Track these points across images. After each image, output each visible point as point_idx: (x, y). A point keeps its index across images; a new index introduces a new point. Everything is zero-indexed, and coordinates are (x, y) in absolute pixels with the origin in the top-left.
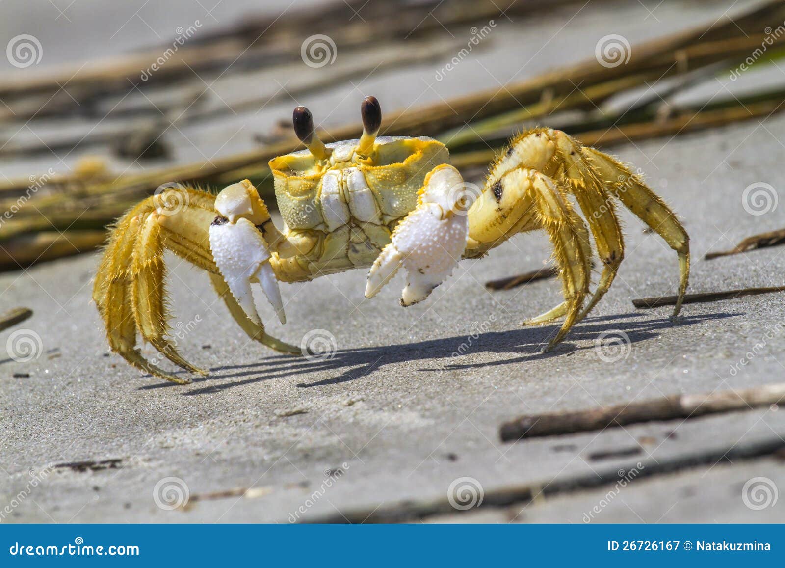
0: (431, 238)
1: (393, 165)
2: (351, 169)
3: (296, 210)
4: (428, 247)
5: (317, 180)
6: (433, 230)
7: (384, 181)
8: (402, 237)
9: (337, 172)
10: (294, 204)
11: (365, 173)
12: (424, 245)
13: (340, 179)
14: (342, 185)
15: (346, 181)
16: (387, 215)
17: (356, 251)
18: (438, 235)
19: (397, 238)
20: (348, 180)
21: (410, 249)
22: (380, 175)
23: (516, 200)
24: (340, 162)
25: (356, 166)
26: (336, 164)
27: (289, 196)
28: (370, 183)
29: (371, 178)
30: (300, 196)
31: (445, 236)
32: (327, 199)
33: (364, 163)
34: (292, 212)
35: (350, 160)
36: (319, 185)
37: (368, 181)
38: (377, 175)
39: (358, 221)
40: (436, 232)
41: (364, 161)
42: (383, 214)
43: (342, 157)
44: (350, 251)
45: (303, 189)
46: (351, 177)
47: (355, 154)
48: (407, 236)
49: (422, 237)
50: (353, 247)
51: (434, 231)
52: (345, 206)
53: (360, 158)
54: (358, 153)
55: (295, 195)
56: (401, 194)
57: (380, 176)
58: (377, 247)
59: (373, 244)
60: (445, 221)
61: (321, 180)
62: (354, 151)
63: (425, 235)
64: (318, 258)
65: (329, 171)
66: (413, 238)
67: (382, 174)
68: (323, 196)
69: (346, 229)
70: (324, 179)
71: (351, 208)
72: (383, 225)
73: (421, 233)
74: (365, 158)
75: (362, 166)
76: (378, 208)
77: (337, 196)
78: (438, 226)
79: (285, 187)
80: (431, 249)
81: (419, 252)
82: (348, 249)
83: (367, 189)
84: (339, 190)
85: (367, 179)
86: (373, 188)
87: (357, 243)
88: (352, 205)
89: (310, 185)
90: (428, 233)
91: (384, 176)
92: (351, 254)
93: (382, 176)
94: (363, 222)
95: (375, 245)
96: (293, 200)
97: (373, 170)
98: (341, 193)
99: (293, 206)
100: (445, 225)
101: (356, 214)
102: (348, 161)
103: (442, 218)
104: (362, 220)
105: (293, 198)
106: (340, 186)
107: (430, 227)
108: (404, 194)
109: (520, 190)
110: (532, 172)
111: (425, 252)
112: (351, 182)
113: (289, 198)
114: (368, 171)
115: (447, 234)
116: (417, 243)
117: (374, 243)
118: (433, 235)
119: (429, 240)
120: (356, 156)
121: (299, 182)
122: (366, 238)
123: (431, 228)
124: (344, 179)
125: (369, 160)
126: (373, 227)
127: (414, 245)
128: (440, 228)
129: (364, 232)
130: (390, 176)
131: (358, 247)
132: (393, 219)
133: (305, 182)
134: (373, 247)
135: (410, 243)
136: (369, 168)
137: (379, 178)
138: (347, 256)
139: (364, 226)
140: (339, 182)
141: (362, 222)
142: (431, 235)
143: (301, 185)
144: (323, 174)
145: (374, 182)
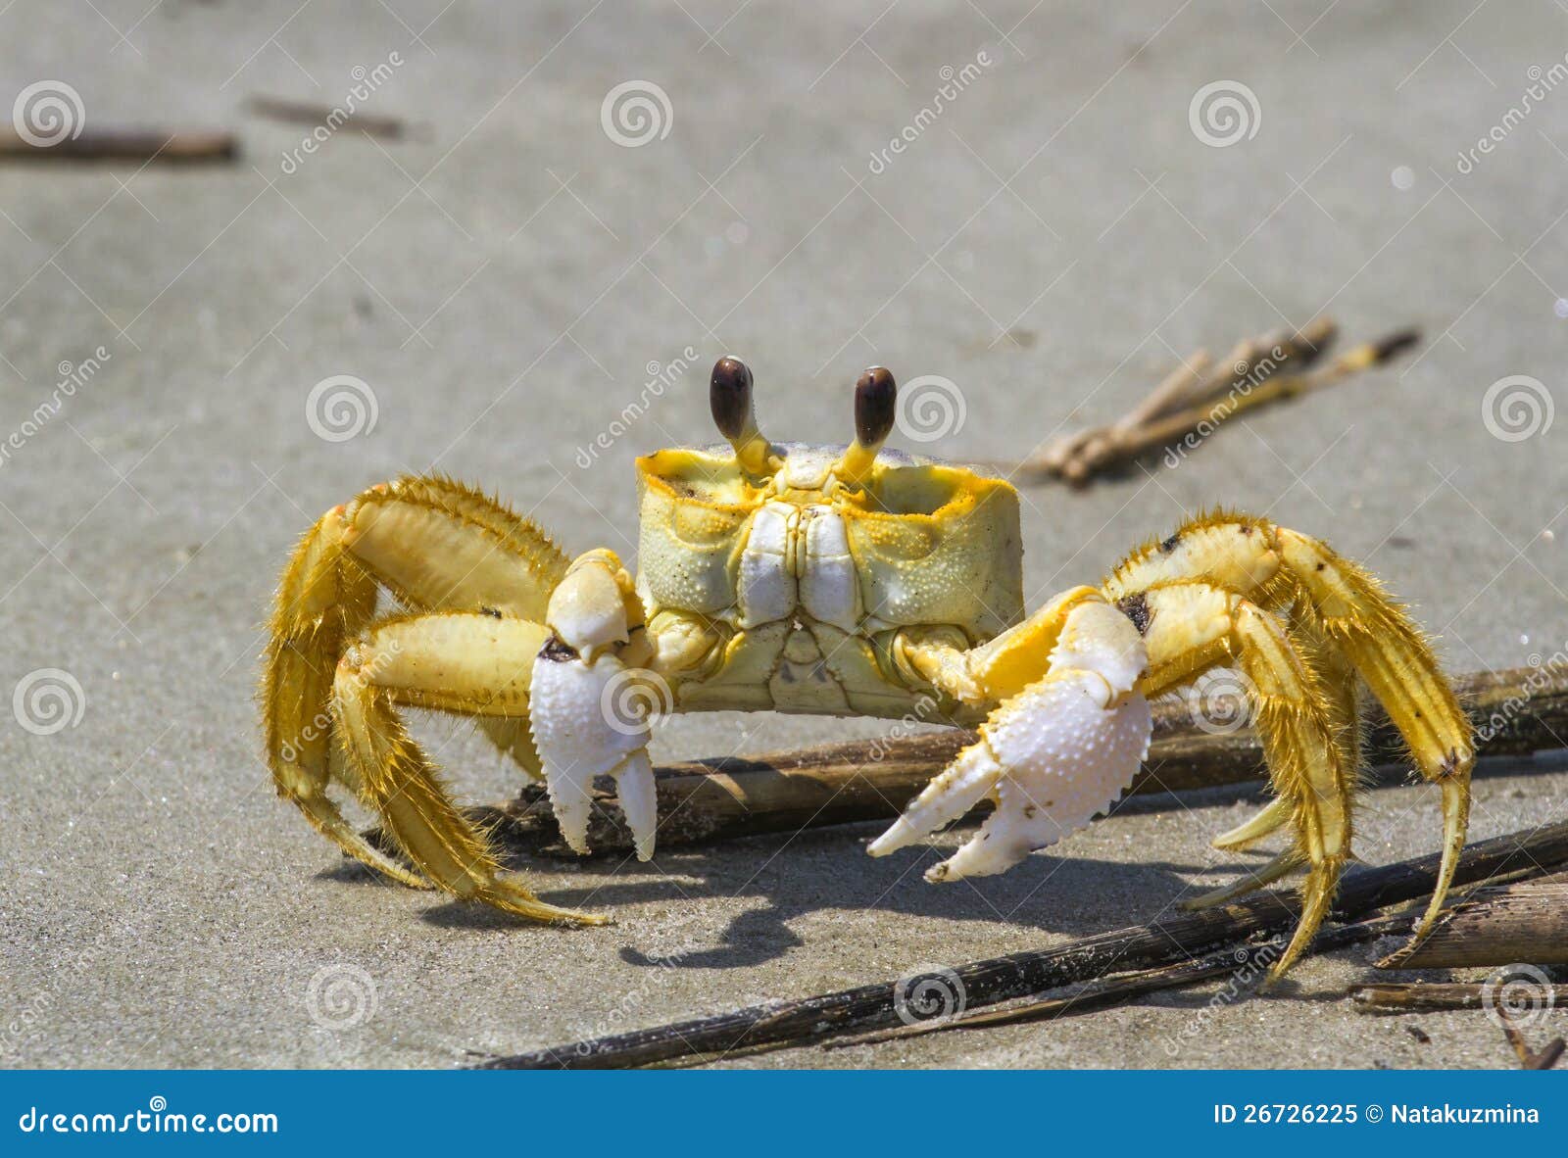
0: (1081, 744)
1: (911, 516)
2: (819, 508)
3: (684, 569)
4: (1070, 761)
5: (741, 514)
6: (1088, 726)
7: (885, 545)
8: (1015, 733)
9: (788, 508)
10: (682, 556)
11: (847, 521)
12: (1063, 757)
13: (792, 524)
14: (796, 538)
15: (804, 532)
16: (875, 617)
17: (789, 678)
18: (1096, 740)
19: (1002, 733)
20: (811, 530)
21: (1030, 762)
22: (879, 531)
23: (1183, 649)
24: (796, 489)
25: (829, 504)
26: (789, 490)
27: (674, 537)
28: (853, 547)
29: (860, 535)
30: (697, 542)
31: (1107, 742)
32: (755, 560)
33: (849, 500)
34: (673, 573)
35: (820, 489)
36: (744, 527)
37: (851, 541)
38: (873, 530)
39: (810, 617)
40: (1092, 734)
41: (850, 495)
42: (866, 613)
43: (805, 479)
44: (777, 677)
45: (709, 530)
46: (818, 525)
47: (832, 477)
48: (1026, 734)
49: (1062, 740)
50: (786, 668)
51: (1090, 731)
52: (791, 583)
53: (841, 488)
54: (839, 476)
55: (689, 539)
56: (915, 580)
57: (879, 535)
58: (837, 678)
59: (829, 671)
60: (1112, 713)
61: (750, 517)
62: (831, 472)
63: (1069, 736)
64: (706, 677)
65: (772, 503)
66: (1039, 739)
67: (884, 531)
68: (750, 552)
69: (780, 630)
70: (758, 517)
71: (802, 589)
72: (861, 636)
73: (1062, 732)
74: (854, 490)
75: (844, 505)
76: (859, 600)
77: (779, 559)
78: (1098, 722)
79: (668, 516)
80: (1074, 768)
81: (1048, 770)
82: (773, 672)
83: (847, 556)
84: (787, 547)
85: (850, 535)
86: (858, 556)
87: (796, 663)
88: (806, 584)
89: (725, 524)
90: (1076, 733)
91: (888, 536)
92: (778, 684)
93: (883, 535)
94: (821, 622)
95: (833, 674)
96: (680, 548)
97: (864, 518)
98: (790, 555)
99: (679, 561)
100: (1112, 719)
101: (810, 605)
102: (814, 489)
103: (1108, 706)
104: (819, 618)
105: (681, 542)
106: (791, 539)
107: (1081, 720)
108: (920, 582)
109: (1202, 630)
110: (1235, 598)
111: (1061, 773)
112: (815, 534)
113: (673, 541)
114: (854, 518)
115: (1113, 741)
116: (1050, 751)
117: (833, 669)
118: (1085, 737)
119: (1076, 748)
120: (833, 483)
121: (701, 512)
122: (818, 655)
123: (1084, 724)
124: (801, 527)
125: (860, 495)
126: (838, 636)
127: (1037, 755)
128: (1102, 726)
129: (817, 644)
130: (899, 539)
131: (795, 671)
132: (884, 627)
133: (716, 515)
134: (828, 677)
135: (1033, 748)
136: (859, 512)
137: (876, 539)
138: (766, 684)
139: (818, 630)
140: (789, 531)
141: (817, 621)
142: (1080, 739)
143: (705, 521)
144: (755, 507)
145: (863, 545)
